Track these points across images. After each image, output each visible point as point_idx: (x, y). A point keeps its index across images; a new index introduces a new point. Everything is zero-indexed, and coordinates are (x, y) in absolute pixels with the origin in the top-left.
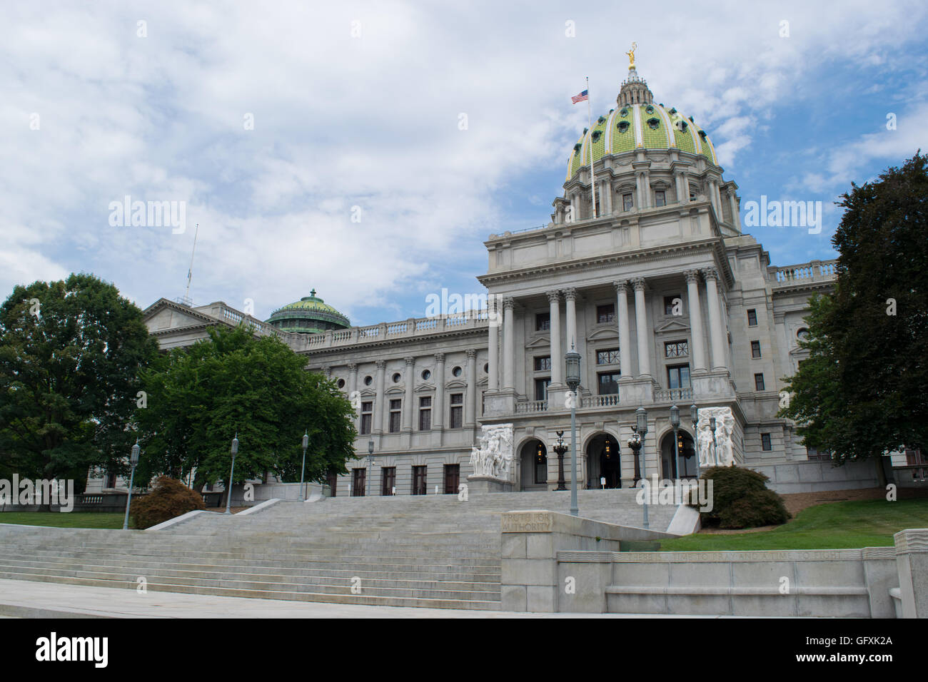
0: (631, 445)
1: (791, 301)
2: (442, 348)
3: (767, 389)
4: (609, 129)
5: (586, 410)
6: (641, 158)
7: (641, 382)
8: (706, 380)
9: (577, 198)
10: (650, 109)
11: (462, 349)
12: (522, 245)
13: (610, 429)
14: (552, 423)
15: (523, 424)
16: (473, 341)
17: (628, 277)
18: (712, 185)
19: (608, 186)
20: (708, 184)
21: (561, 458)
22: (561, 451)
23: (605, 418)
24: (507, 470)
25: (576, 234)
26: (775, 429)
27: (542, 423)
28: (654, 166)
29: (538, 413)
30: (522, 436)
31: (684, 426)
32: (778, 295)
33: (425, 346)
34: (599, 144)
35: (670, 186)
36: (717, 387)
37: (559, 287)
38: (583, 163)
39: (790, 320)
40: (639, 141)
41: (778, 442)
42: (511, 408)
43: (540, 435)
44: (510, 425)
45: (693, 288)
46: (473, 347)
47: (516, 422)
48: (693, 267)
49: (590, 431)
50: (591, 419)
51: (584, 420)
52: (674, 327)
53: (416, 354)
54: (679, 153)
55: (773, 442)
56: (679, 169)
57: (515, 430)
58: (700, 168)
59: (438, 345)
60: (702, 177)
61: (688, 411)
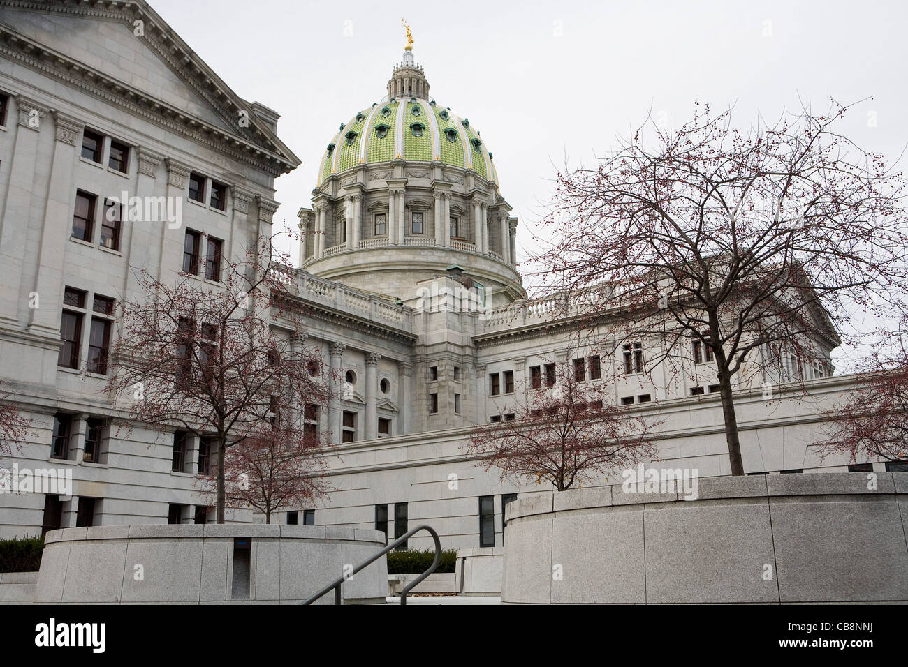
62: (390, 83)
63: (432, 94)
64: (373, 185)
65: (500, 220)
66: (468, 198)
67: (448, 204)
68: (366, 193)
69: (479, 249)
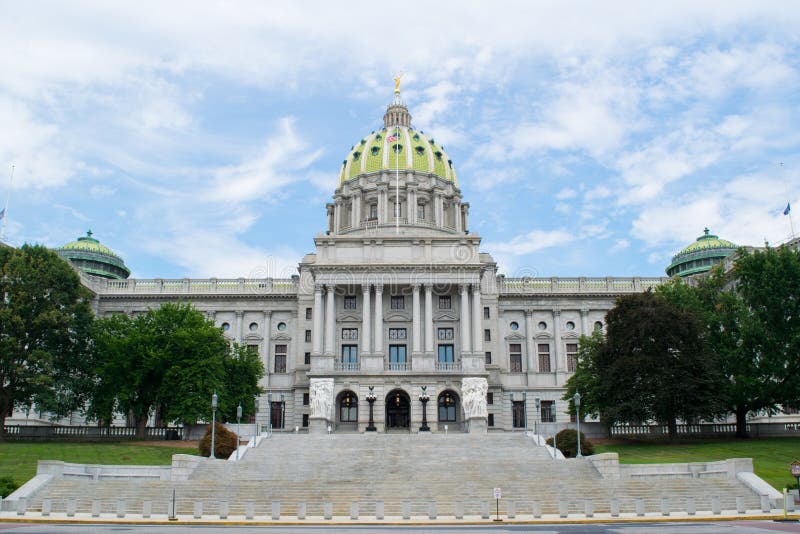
0: (421, 399)
1: (509, 303)
2: (241, 306)
3: (493, 363)
4: (386, 148)
5: (388, 372)
6: (410, 178)
7: (428, 356)
8: (471, 359)
9: (359, 199)
10: (417, 137)
11: (261, 309)
12: (343, 245)
13: (405, 387)
14: (363, 380)
15: (341, 380)
16: (270, 304)
17: (421, 281)
18: (456, 206)
19: (386, 196)
20: (454, 204)
21: (371, 406)
22: (371, 401)
23: (402, 379)
24: (329, 412)
25: (387, 244)
26: (497, 390)
27: (356, 380)
28: (421, 185)
29: (353, 372)
30: (340, 388)
31: (454, 388)
32: (501, 298)
33: (227, 303)
34: (377, 158)
35: (427, 202)
36: (478, 364)
37: (372, 282)
38: (363, 169)
39: (506, 315)
40: (410, 164)
41: (498, 399)
42: (332, 366)
43: (354, 388)
44: (332, 380)
45: (465, 295)
46: (270, 309)
47: (337, 377)
48: (465, 281)
49: (391, 388)
50: (392, 379)
51: (387, 379)
52: (446, 318)
53: (218, 309)
54: (436, 178)
55: (494, 399)
56: (438, 192)
57: (336, 382)
58: (449, 191)
59: (238, 303)
60: (449, 198)
61: (458, 378)
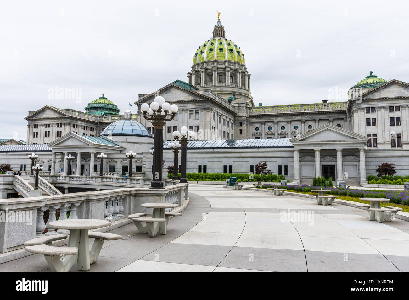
62: (213, 32)
63: (226, 35)
64: (208, 67)
65: (245, 76)
66: (235, 70)
67: (229, 73)
68: (206, 69)
69: (238, 86)
